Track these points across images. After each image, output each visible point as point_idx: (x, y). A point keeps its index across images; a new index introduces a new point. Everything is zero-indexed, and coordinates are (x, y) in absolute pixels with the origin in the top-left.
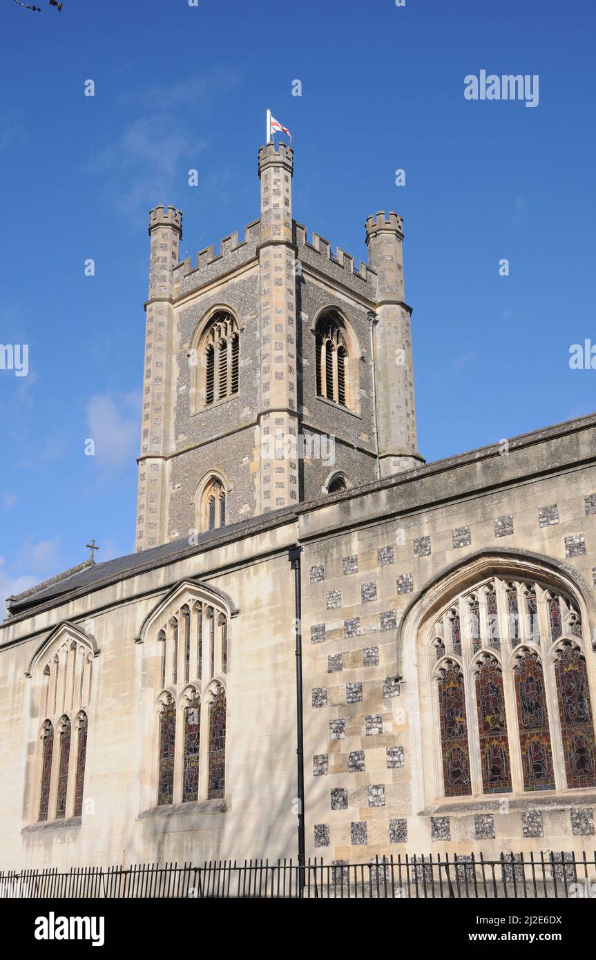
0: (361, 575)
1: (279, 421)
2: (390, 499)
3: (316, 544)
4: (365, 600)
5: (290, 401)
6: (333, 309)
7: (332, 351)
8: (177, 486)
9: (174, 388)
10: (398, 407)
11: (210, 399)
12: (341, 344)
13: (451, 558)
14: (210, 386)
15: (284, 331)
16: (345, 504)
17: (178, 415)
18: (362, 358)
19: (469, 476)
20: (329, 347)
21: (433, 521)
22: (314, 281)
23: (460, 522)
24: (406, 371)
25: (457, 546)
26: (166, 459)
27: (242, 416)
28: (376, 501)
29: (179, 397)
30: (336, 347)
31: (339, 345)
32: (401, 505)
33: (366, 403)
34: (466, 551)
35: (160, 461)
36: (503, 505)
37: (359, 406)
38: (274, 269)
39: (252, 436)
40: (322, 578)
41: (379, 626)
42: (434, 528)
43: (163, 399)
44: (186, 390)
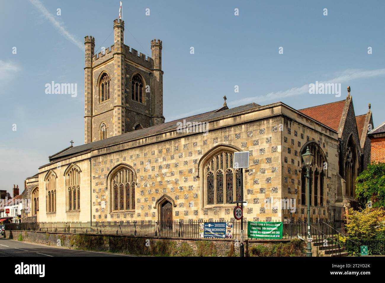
0: (101, 166)
1: (119, 109)
2: (106, 150)
3: (94, 158)
4: (102, 172)
5: (122, 103)
6: (138, 73)
7: (138, 86)
8: (95, 125)
9: (93, 96)
10: (158, 103)
11: (103, 100)
12: (141, 84)
13: (116, 164)
14: (103, 96)
15: (121, 82)
16: (99, 150)
17: (95, 104)
19: (119, 147)
20: (137, 85)
21: (113, 156)
22: (132, 65)
23: (118, 157)
25: (117, 162)
26: (92, 117)
27: (111, 106)
28: (104, 150)
29: (95, 98)
30: (139, 84)
32: (108, 152)
33: (148, 101)
34: (118, 163)
35: (90, 118)
36: (125, 154)
37: (146, 102)
38: (117, 62)
39: (113, 113)
40: (95, 166)
41: (104, 177)
42: (113, 157)
43: (90, 99)
44: (97, 97)
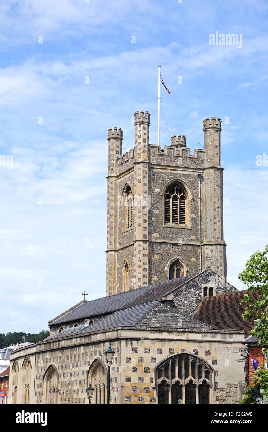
1: (139, 245)
3: (37, 354)
5: (145, 235)
6: (175, 180)
7: (176, 200)
8: (119, 264)
9: (118, 218)
10: (210, 220)
11: (128, 226)
12: (182, 194)
13: (49, 365)
14: (128, 219)
17: (119, 231)
18: (193, 199)
22: (164, 171)
24: (215, 202)
25: (50, 362)
26: (116, 251)
29: (119, 223)
30: (179, 196)
31: (181, 195)
32: (46, 349)
33: (194, 221)
35: (113, 253)
36: (54, 355)
37: (191, 223)
38: (138, 175)
39: (132, 250)
40: (38, 363)
41: (42, 378)
42: (48, 357)
43: (113, 224)
44: (121, 220)
